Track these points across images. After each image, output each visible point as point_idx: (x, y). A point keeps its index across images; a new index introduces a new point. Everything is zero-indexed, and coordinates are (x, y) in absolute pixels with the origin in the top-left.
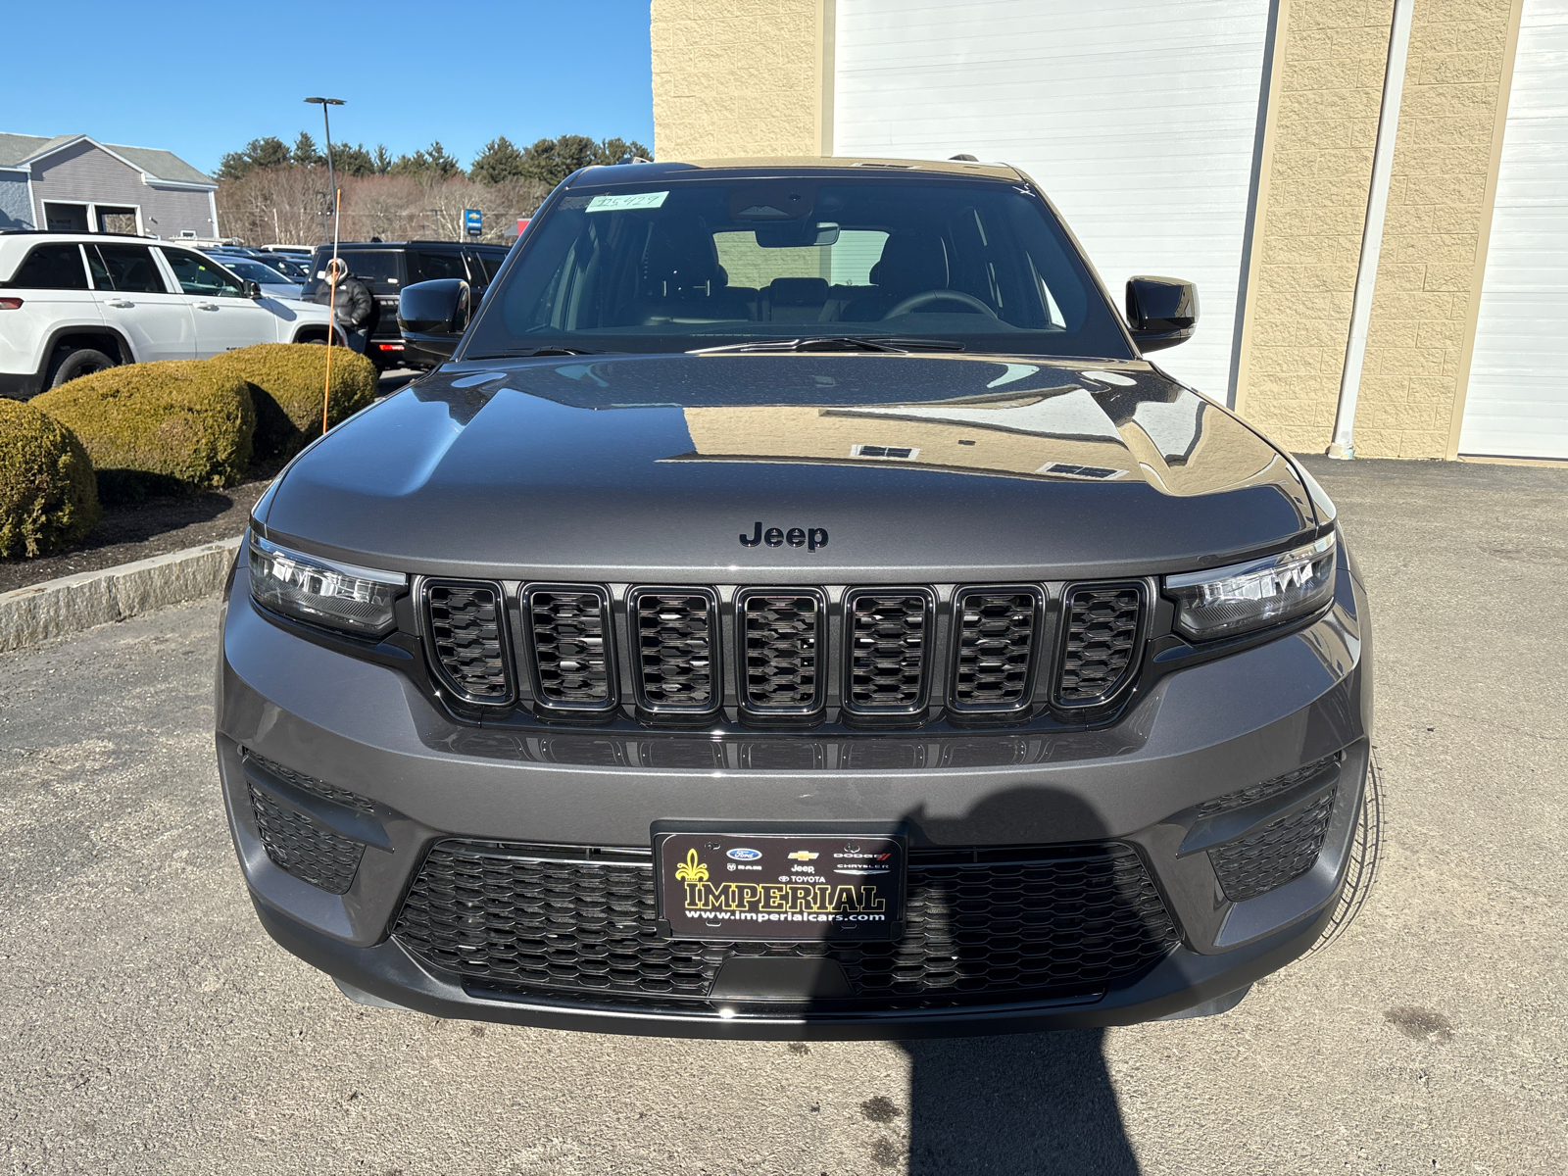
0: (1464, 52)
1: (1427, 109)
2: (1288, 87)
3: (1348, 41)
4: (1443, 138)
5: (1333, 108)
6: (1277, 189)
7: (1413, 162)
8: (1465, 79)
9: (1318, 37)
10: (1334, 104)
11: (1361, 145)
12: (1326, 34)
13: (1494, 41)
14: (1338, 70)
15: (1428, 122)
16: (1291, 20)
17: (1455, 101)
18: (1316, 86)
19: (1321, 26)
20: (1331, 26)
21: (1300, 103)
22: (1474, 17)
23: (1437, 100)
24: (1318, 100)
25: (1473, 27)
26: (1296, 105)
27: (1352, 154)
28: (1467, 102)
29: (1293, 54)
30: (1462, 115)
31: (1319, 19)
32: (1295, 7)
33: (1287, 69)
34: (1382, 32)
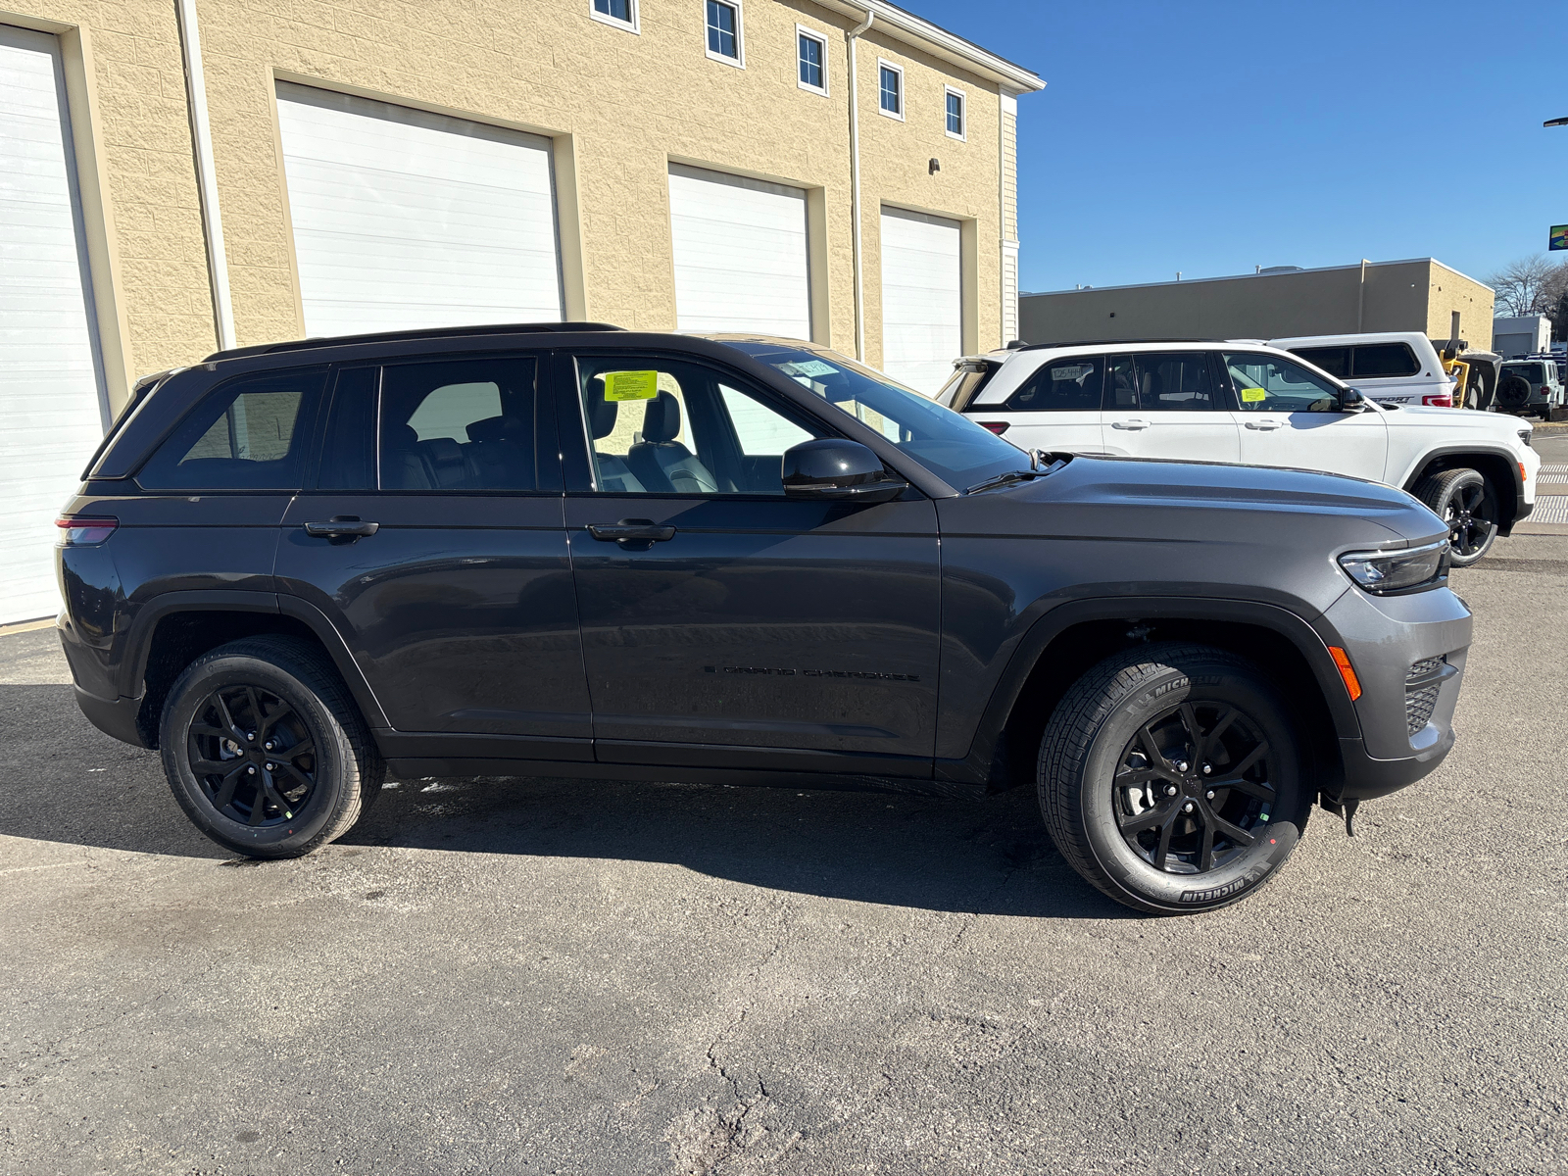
0: (260, 242)
1: (244, 285)
2: (125, 254)
3: (167, 218)
4: (261, 310)
5: (170, 278)
6: (139, 349)
7: (245, 330)
8: (266, 264)
9: (140, 210)
10: (169, 274)
11: (201, 313)
12: (146, 208)
13: (279, 236)
14: (165, 243)
15: (247, 297)
16: (113, 190)
17: (263, 281)
18: (150, 256)
19: (141, 201)
20: (150, 202)
21: (139, 270)
22: (260, 214)
23: (250, 279)
24: (156, 269)
25: (261, 222)
26: (136, 271)
27: (196, 320)
28: (271, 283)
29: (121, 223)
30: (271, 293)
31: (138, 194)
32: (113, 179)
33: (120, 236)
34: (194, 215)
